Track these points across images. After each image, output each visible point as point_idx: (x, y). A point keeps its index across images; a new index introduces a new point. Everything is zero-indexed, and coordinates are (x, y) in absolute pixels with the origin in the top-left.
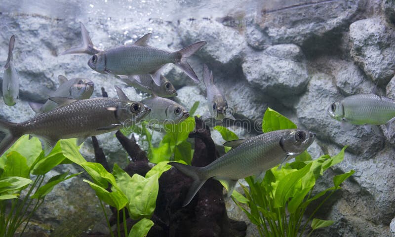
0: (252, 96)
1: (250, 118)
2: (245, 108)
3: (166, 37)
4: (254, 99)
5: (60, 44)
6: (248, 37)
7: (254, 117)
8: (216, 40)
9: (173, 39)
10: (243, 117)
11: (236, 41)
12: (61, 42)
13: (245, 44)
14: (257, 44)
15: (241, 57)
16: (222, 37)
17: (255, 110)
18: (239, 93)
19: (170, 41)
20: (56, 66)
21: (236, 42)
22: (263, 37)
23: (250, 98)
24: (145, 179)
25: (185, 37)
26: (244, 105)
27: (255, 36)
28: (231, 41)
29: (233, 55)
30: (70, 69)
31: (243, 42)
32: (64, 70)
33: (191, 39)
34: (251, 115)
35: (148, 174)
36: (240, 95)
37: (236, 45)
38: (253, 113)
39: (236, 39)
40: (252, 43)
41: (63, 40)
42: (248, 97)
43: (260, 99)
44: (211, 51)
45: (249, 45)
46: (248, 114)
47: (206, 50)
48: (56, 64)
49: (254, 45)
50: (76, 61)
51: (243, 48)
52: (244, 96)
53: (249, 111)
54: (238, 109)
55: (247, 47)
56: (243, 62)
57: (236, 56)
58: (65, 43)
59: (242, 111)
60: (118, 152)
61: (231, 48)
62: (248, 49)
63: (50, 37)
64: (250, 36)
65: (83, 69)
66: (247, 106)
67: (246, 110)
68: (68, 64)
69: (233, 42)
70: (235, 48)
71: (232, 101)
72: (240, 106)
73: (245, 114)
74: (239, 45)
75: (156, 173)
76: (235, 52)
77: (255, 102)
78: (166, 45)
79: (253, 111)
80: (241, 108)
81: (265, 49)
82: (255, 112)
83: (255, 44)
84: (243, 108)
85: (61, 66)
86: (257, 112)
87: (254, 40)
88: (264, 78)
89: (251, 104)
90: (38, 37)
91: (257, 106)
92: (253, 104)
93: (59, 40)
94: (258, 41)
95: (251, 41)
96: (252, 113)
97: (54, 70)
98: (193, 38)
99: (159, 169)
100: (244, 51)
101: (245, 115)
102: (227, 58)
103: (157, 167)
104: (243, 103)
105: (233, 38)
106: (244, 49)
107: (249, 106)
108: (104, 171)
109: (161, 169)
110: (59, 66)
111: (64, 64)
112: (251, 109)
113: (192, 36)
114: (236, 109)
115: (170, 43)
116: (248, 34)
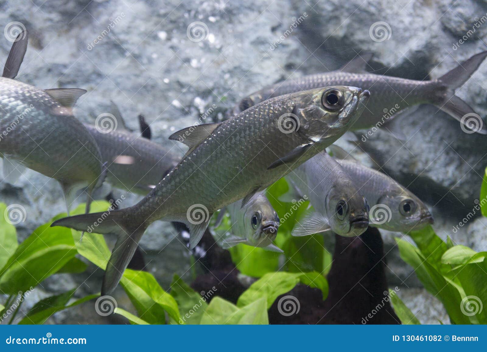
0: (450, 137)
1: (446, 184)
2: (435, 162)
3: (267, 11)
4: (455, 145)
5: (49, 24)
6: (444, 12)
7: (453, 183)
8: (374, 18)
9: (282, 15)
10: (429, 181)
11: (418, 20)
12: (51, 20)
13: (436, 28)
14: (464, 28)
15: (427, 53)
16: (389, 11)
17: (457, 168)
18: (421, 131)
19: (276, 19)
20: (39, 70)
21: (419, 23)
22: (476, 12)
23: (446, 142)
24: (238, 310)
25: (308, 11)
26: (431, 156)
27: (460, 10)
28: (407, 20)
29: (410, 51)
30: (68, 76)
31: (432, 24)
32: (57, 79)
33: (320, 16)
34: (449, 179)
35: (242, 298)
36: (424, 136)
37: (416, 30)
38: (453, 174)
39: (418, 16)
40: (452, 25)
41: (55, 16)
42: (442, 139)
43: (468, 145)
44: (362, 42)
45: (445, 29)
46: (441, 177)
47: (352, 39)
48: (41, 65)
49: (458, 29)
50: (80, 59)
51: (434, 34)
52: (431, 138)
53: (443, 170)
54: (420, 166)
55: (441, 33)
56: (433, 66)
57: (418, 52)
58: (58, 22)
59: (427, 168)
60: (163, 251)
61: (407, 34)
62: (445, 39)
63: (29, 10)
64: (449, 9)
65: (94, 77)
66: (439, 158)
67: (437, 166)
68: (65, 66)
69: (411, 23)
70: (415, 35)
71: (405, 149)
72: (423, 159)
73: (434, 176)
74: (424, 29)
75: (260, 296)
76: (415, 44)
77: (458, 150)
78: (268, 28)
79: (451, 169)
80: (426, 162)
81: (482, 38)
82: (457, 173)
83: (459, 26)
84: (430, 164)
85: (49, 70)
86: (461, 172)
87: (457, 19)
88: (478, 100)
89: (447, 153)
90: (4, 10)
91: (460, 159)
92: (452, 155)
93: (46, 15)
94: (467, 20)
95: (450, 20)
96: (450, 174)
97: (36, 77)
98: (324, 13)
99: (268, 289)
100: (434, 41)
101: (434, 178)
102: (396, 57)
103: (261, 284)
104: (430, 152)
105: (410, 15)
106: (435, 37)
107: (443, 158)
108: (158, 290)
109: (272, 289)
110: (45, 70)
111: (56, 66)
112: (447, 165)
113: (323, 10)
114: (414, 164)
115: (275, 24)
116: (444, 6)
